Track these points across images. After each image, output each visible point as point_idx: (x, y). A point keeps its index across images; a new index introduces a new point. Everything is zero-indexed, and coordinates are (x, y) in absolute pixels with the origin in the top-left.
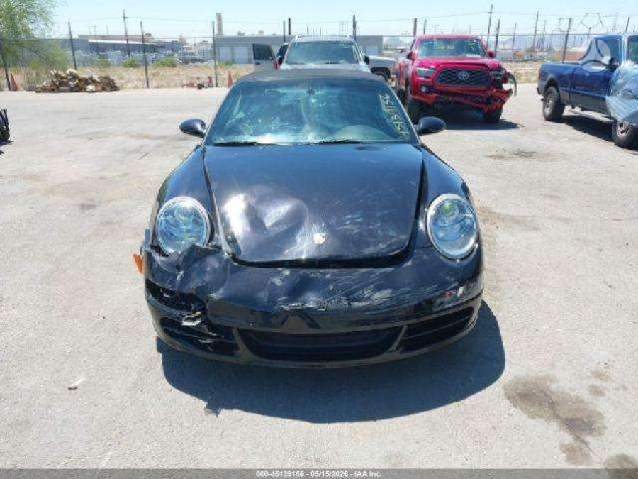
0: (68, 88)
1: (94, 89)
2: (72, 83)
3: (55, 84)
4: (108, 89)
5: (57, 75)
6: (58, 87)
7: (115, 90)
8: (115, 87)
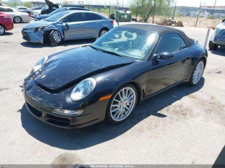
0: (167, 24)
1: (174, 25)
2: (168, 23)
3: (163, 23)
4: (179, 26)
5: (165, 20)
6: (164, 24)
7: (182, 26)
8: (183, 25)
